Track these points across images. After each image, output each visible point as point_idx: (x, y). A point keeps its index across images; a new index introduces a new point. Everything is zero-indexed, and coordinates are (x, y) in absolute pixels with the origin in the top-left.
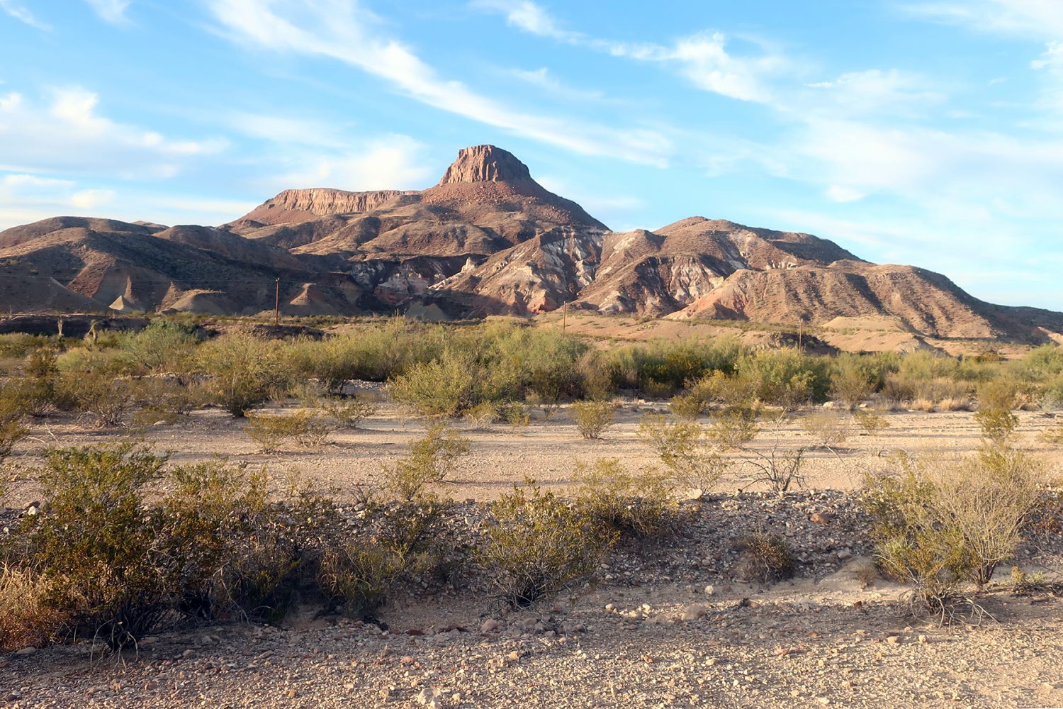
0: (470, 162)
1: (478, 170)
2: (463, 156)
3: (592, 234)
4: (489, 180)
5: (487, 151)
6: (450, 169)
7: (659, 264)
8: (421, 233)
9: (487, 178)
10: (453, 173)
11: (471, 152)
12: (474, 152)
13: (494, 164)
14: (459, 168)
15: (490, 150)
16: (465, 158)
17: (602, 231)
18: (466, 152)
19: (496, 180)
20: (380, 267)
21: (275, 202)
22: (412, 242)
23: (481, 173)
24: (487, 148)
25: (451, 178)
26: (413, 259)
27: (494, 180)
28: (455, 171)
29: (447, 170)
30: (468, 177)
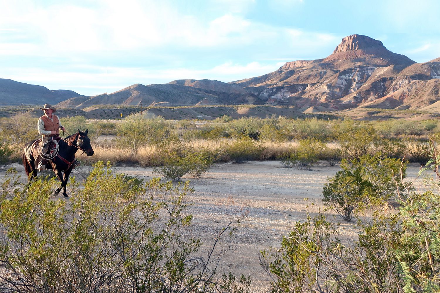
0: (346, 43)
1: (349, 46)
2: (344, 41)
3: (368, 69)
4: (354, 49)
5: (354, 37)
6: (337, 47)
7: (387, 80)
8: (305, 75)
9: (353, 49)
10: (339, 49)
11: (347, 38)
12: (349, 38)
13: (357, 43)
14: (341, 46)
15: (356, 36)
16: (344, 42)
17: (374, 68)
18: (345, 39)
19: (357, 49)
20: (274, 90)
21: (282, 68)
22: (301, 79)
23: (350, 47)
24: (354, 36)
25: (338, 51)
26: (289, 86)
27: (356, 49)
28: (340, 48)
29: (336, 47)
30: (344, 50)
